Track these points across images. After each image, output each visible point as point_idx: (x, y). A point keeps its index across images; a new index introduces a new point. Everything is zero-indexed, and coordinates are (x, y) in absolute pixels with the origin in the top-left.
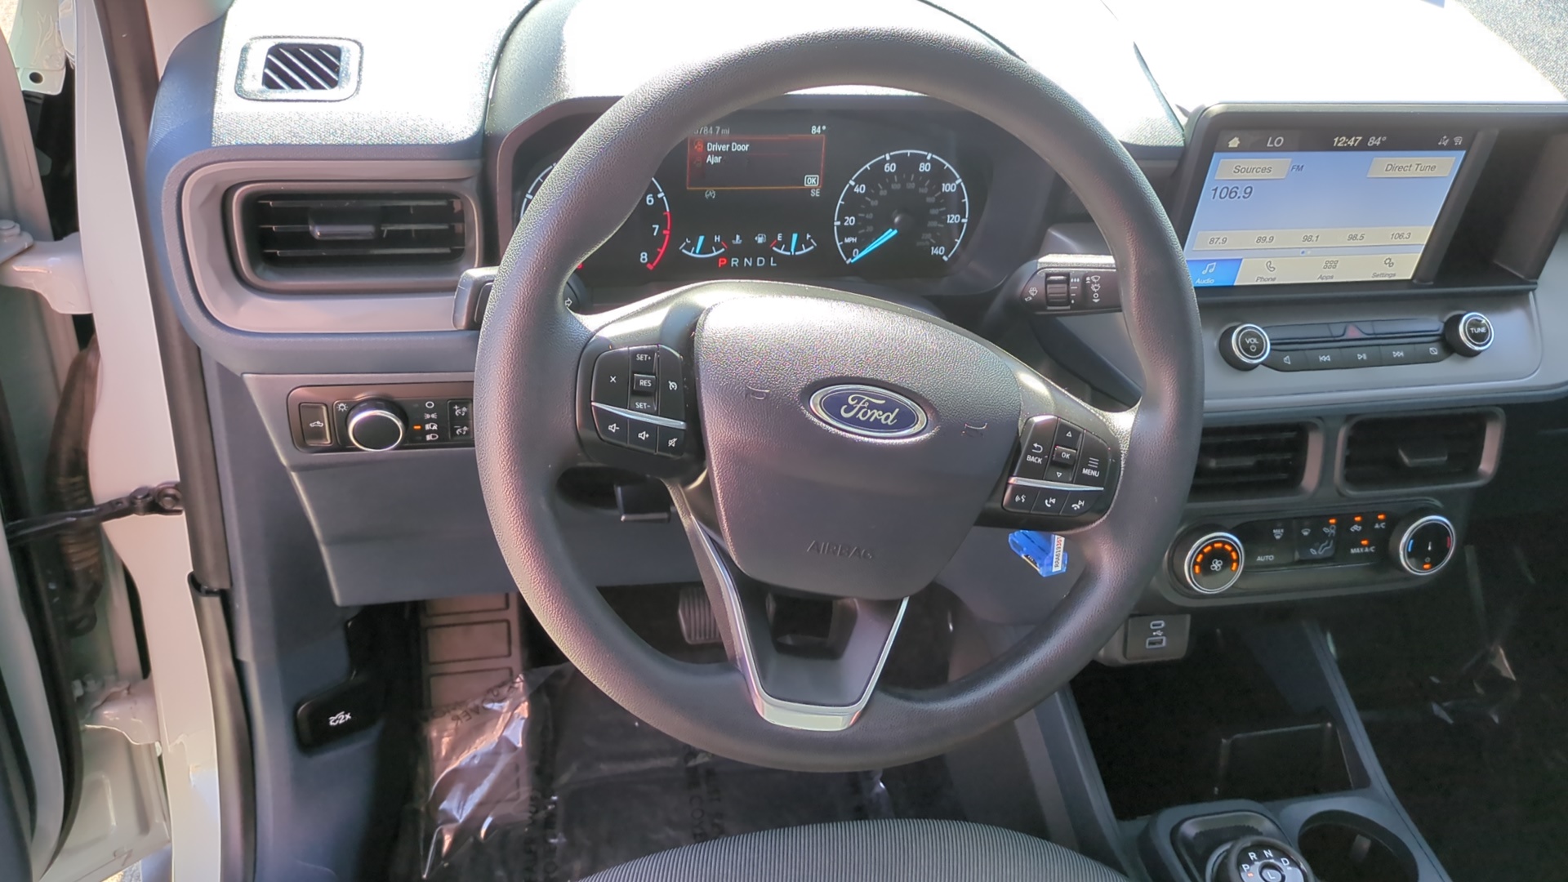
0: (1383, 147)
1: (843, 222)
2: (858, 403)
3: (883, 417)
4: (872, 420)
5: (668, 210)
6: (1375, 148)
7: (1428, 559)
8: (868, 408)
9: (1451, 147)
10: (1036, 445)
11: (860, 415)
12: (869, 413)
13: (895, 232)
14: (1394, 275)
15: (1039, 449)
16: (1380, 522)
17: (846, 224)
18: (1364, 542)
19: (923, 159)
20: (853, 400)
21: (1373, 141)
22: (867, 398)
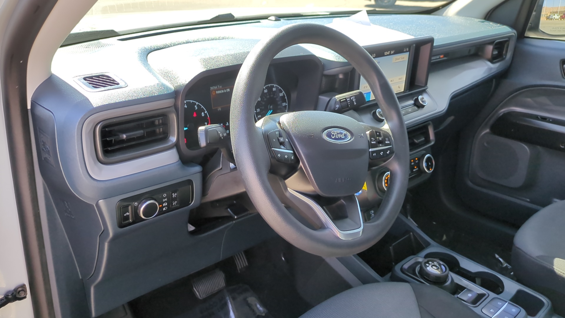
0: (394, 54)
1: (256, 111)
2: (334, 133)
3: (341, 136)
4: (339, 137)
5: (208, 117)
6: (393, 54)
7: (430, 167)
8: (337, 134)
9: (406, 52)
10: (372, 138)
11: (336, 137)
12: (338, 136)
13: (272, 111)
14: (400, 91)
15: (373, 139)
16: (416, 160)
17: (257, 111)
18: (415, 167)
19: (273, 87)
20: (333, 132)
21: (392, 52)
22: (335, 132)
